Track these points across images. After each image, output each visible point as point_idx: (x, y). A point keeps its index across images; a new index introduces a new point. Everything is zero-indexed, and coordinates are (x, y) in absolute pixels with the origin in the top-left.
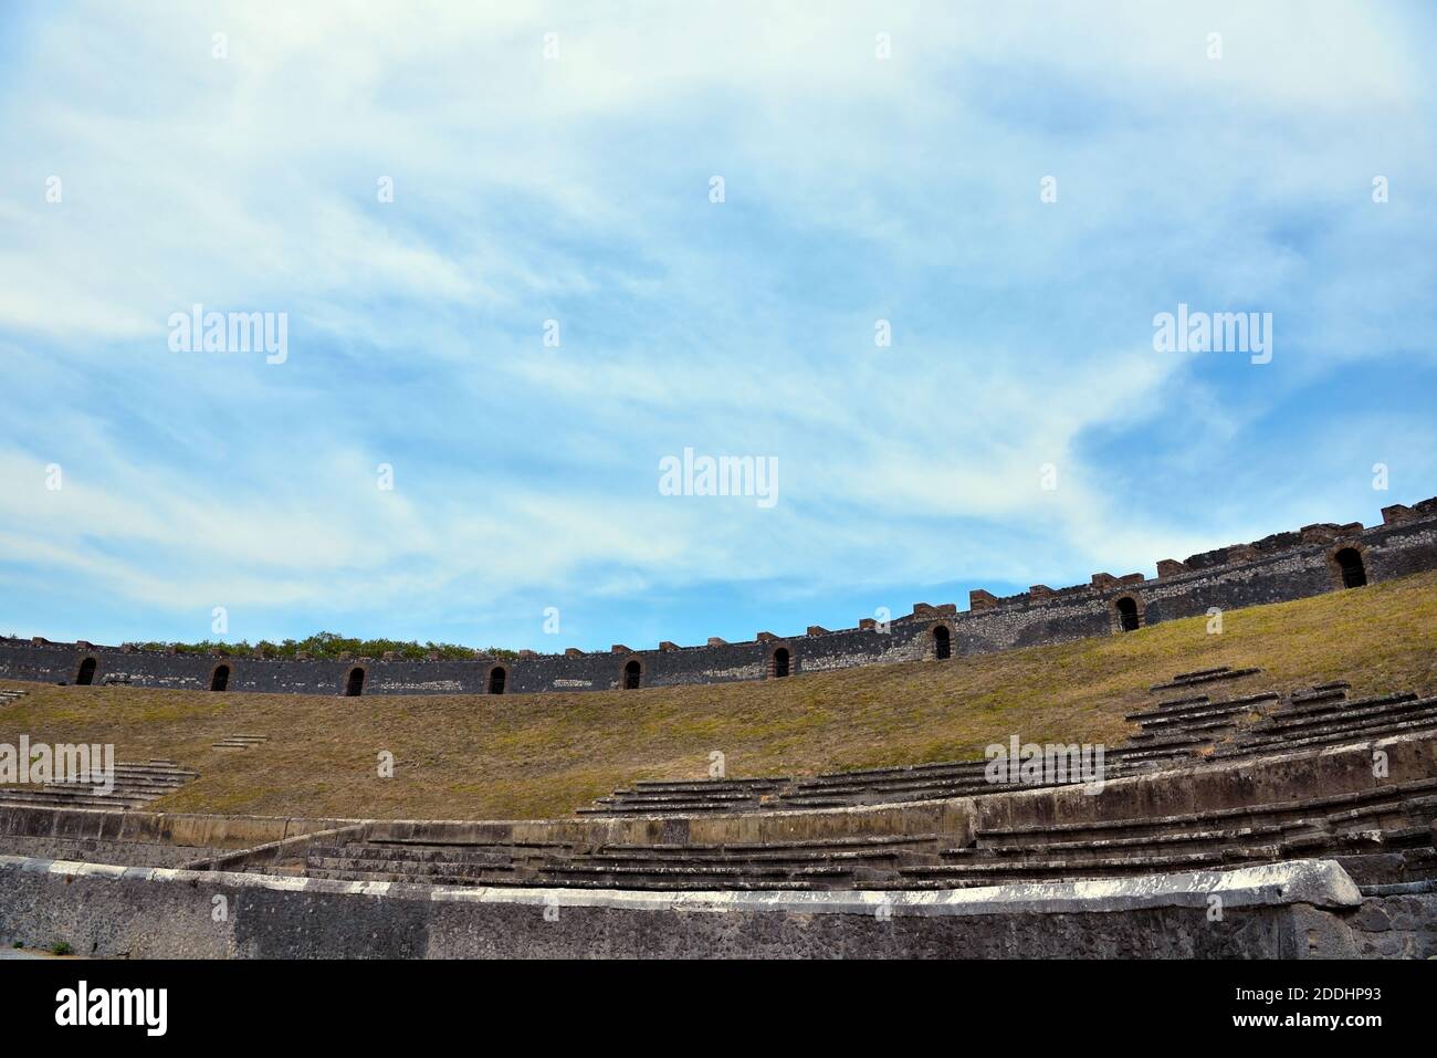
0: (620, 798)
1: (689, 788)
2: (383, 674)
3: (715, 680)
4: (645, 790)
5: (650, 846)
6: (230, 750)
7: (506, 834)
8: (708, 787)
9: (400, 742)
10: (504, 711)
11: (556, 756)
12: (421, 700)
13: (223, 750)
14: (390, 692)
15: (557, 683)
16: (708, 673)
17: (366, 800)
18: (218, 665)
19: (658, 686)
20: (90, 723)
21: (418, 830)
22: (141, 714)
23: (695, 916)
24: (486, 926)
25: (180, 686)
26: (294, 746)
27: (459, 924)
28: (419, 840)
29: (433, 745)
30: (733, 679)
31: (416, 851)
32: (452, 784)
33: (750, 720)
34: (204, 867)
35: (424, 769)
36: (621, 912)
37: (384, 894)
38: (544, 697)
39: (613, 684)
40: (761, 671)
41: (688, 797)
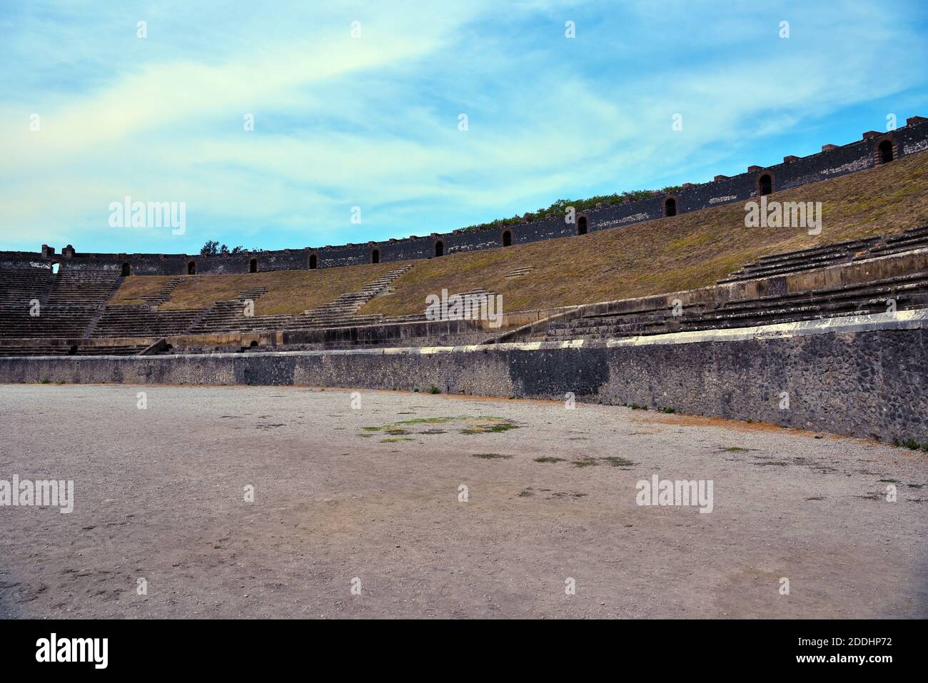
0: (748, 270)
1: (798, 255)
2: (597, 217)
3: (831, 176)
4: (766, 261)
5: (757, 298)
6: (514, 277)
7: (664, 302)
8: (813, 253)
9: (610, 257)
10: (677, 226)
11: (708, 249)
12: (622, 229)
13: (510, 278)
14: (604, 228)
15: (712, 201)
16: (825, 172)
17: (588, 294)
18: (503, 232)
19: (785, 188)
20: (444, 276)
21: (611, 307)
22: (468, 266)
23: (771, 342)
24: (640, 360)
25: (487, 248)
26: (549, 270)
27: (625, 361)
28: (612, 313)
29: (629, 255)
30: (847, 172)
31: (609, 320)
32: (640, 277)
33: (856, 199)
34: (491, 342)
35: (623, 271)
36: (722, 344)
37: (581, 346)
38: (703, 212)
39: (752, 194)
40: (868, 162)
41: (797, 262)
